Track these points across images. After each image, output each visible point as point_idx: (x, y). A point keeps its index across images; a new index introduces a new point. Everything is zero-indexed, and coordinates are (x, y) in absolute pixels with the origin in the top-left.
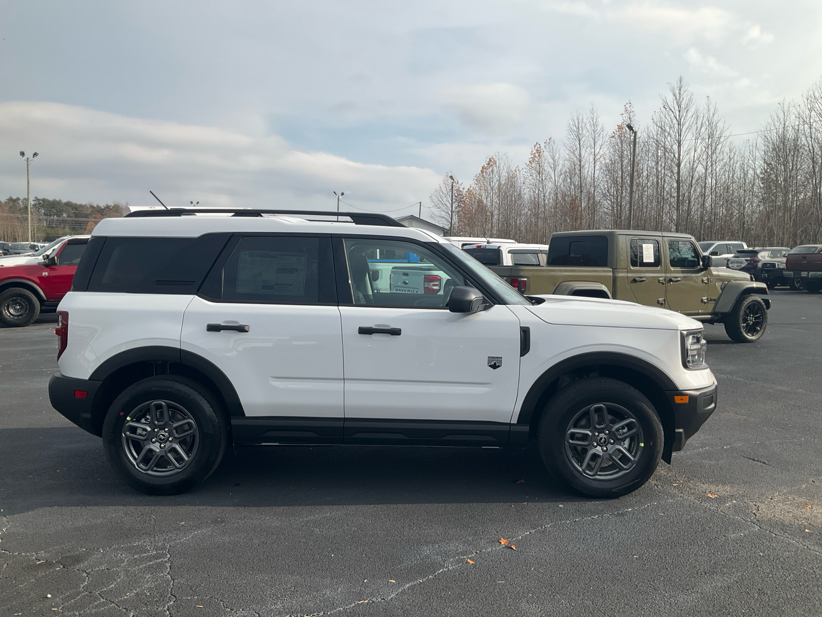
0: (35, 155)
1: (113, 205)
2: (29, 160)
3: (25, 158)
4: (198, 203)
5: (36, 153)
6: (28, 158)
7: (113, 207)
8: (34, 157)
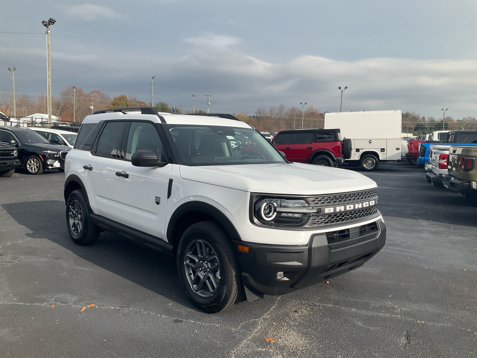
0: (346, 88)
1: (405, 113)
2: (343, 91)
3: (341, 90)
4: (447, 109)
5: (346, 87)
6: (342, 90)
7: (405, 115)
8: (345, 89)
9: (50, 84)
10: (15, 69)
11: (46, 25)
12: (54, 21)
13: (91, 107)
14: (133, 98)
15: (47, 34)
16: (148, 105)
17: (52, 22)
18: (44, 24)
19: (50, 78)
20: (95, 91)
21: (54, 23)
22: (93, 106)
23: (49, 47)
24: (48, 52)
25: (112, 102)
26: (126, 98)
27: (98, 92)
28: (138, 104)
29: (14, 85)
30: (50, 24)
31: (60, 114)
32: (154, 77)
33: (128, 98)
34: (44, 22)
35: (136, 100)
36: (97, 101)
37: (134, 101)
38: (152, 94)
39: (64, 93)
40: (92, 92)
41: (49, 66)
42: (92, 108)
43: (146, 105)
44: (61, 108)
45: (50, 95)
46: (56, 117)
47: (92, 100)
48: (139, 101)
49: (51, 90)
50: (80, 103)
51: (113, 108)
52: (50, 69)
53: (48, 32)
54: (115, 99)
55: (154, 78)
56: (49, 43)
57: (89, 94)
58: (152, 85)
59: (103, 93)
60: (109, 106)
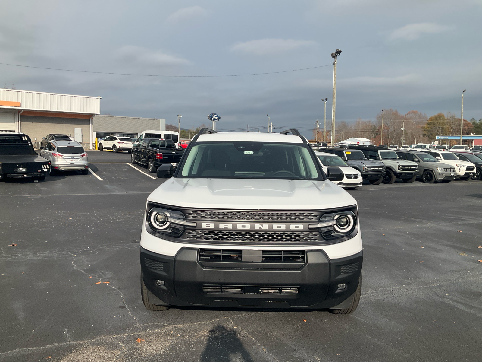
9: (335, 110)
10: (327, 100)
11: (334, 57)
12: (340, 51)
13: (402, 128)
14: (451, 116)
15: (334, 64)
16: (469, 122)
17: (338, 53)
18: (333, 56)
19: (335, 105)
20: (413, 112)
21: (340, 53)
22: (404, 127)
23: (336, 76)
24: (334, 81)
25: (428, 121)
26: (443, 116)
27: (415, 113)
28: (457, 122)
29: (325, 114)
30: (336, 55)
31: (374, 138)
32: (465, 90)
33: (446, 117)
34: (333, 54)
35: (456, 118)
36: (414, 122)
37: (452, 118)
38: (462, 109)
39: (380, 117)
40: (409, 113)
41: (334, 94)
42: (403, 130)
43: (468, 122)
44: (376, 131)
45: (334, 121)
46: (370, 140)
47: (403, 121)
48: (458, 118)
49: (335, 116)
50: (395, 125)
51: (428, 128)
52: (335, 97)
53: (335, 63)
54: (431, 118)
55: (465, 92)
56: (336, 72)
57: (406, 115)
58: (463, 100)
59: (421, 113)
60: (424, 126)
